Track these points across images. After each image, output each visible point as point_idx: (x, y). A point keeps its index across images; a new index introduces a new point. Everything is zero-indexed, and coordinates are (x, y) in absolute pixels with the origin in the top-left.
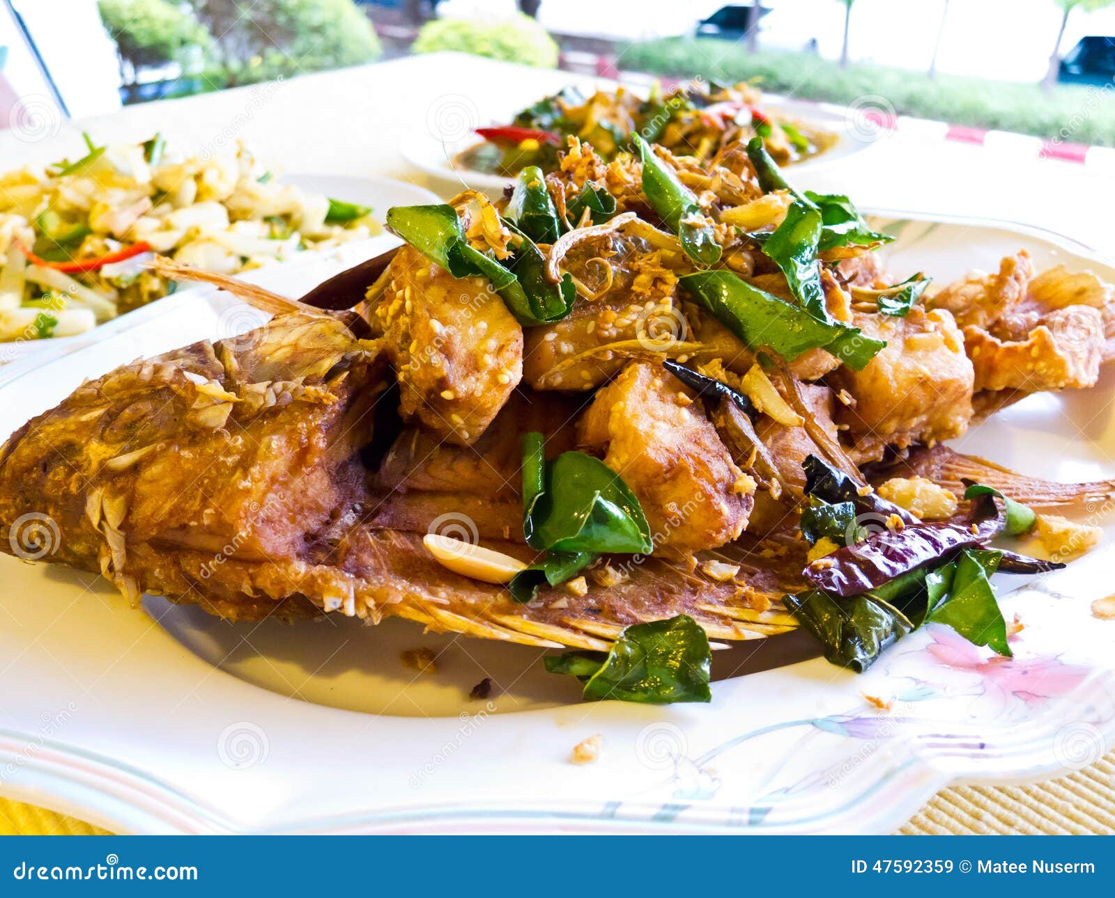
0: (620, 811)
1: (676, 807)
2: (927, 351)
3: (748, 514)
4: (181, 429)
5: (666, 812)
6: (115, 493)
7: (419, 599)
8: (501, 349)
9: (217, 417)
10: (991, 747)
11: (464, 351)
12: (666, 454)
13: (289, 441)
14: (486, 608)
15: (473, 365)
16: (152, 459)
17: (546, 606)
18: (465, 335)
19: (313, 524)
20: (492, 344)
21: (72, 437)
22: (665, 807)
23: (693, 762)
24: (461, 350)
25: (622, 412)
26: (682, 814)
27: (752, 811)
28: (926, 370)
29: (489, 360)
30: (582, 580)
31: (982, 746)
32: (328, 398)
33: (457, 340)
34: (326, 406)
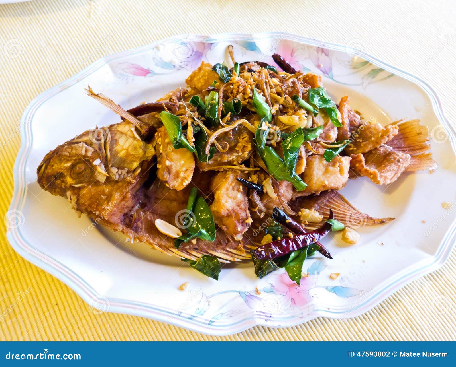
0: (182, 315)
1: (194, 316)
2: (332, 174)
3: (248, 227)
4: (92, 180)
5: (191, 317)
6: (74, 194)
7: (150, 241)
8: (186, 170)
9: (102, 179)
10: (273, 318)
11: (175, 170)
12: (227, 212)
13: (121, 194)
14: (167, 246)
15: (177, 175)
16: (83, 187)
17: (183, 247)
18: (176, 165)
19: (126, 211)
20: (184, 169)
21: (62, 171)
22: (192, 316)
23: (207, 297)
24: (174, 171)
25: (219, 194)
26: (195, 319)
27: (210, 321)
28: (326, 183)
29: (182, 175)
30: (196, 240)
31: (270, 317)
32: (133, 181)
33: (173, 167)
34: (132, 184)
